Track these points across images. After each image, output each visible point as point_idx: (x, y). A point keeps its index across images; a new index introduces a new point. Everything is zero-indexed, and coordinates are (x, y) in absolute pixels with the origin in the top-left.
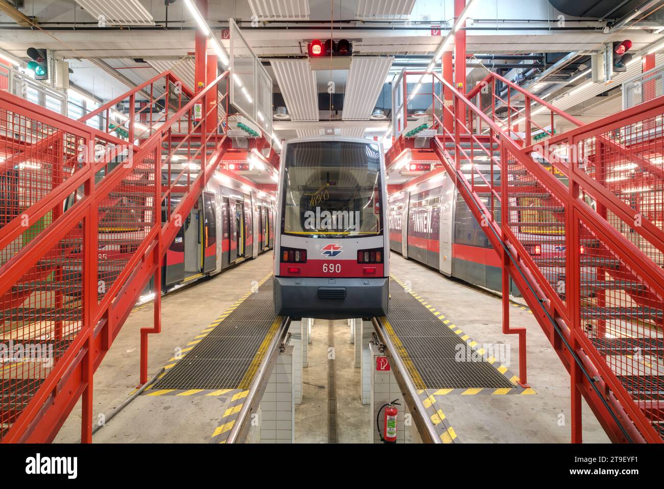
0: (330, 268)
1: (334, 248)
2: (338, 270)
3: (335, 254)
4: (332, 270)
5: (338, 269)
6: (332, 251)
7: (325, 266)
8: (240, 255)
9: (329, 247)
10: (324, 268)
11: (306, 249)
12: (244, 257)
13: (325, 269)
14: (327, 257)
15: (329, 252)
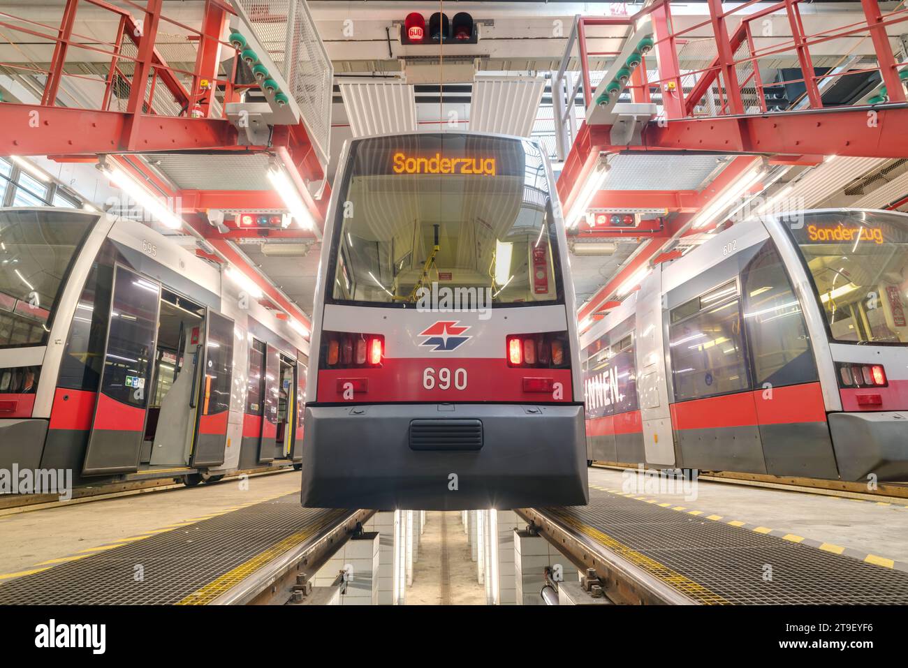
0: (441, 378)
1: (450, 331)
2: (461, 383)
3: (453, 343)
4: (445, 384)
5: (460, 380)
6: (445, 336)
7: (429, 373)
8: (285, 455)
9: (438, 328)
10: (426, 378)
11: (383, 334)
12: (291, 459)
13: (429, 382)
14: (433, 352)
15: (439, 341)
